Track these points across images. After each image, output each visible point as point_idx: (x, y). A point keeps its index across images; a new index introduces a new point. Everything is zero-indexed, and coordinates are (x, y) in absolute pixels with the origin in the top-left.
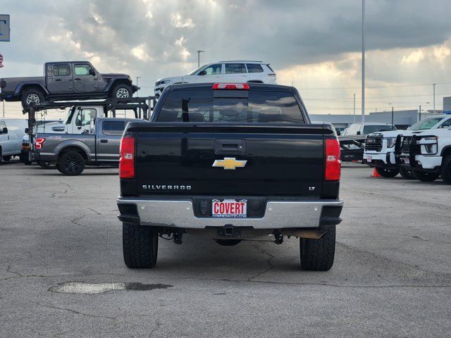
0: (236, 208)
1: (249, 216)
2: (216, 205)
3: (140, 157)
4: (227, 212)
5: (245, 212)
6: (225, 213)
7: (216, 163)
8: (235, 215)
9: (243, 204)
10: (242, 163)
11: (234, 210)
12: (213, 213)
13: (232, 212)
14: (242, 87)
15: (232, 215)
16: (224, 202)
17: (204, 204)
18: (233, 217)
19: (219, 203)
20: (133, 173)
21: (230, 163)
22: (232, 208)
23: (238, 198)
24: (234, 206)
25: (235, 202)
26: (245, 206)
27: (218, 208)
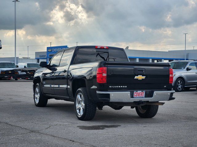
0: (142, 94)
1: (145, 97)
2: (135, 94)
3: (109, 75)
4: (138, 96)
5: (144, 96)
7: (136, 77)
8: (141, 97)
9: (143, 93)
10: (144, 77)
12: (134, 96)
13: (140, 96)
15: (140, 97)
16: (138, 92)
18: (140, 98)
19: (136, 92)
20: (106, 82)
21: (140, 77)
23: (142, 90)
24: (141, 94)
25: (141, 92)
26: (144, 93)
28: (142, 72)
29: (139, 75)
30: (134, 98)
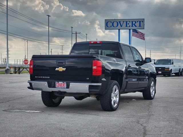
0: (63, 85)
2: (57, 84)
5: (66, 87)
6: (60, 87)
7: (57, 69)
9: (65, 84)
10: (64, 69)
11: (62, 86)
12: (56, 86)
14: (99, 42)
16: (59, 83)
17: (53, 83)
19: (58, 83)
21: (61, 69)
22: (62, 85)
23: (64, 81)
24: (62, 84)
25: (63, 83)
26: (66, 84)
27: (57, 85)
28: (62, 64)
29: (60, 67)
30: (57, 88)
